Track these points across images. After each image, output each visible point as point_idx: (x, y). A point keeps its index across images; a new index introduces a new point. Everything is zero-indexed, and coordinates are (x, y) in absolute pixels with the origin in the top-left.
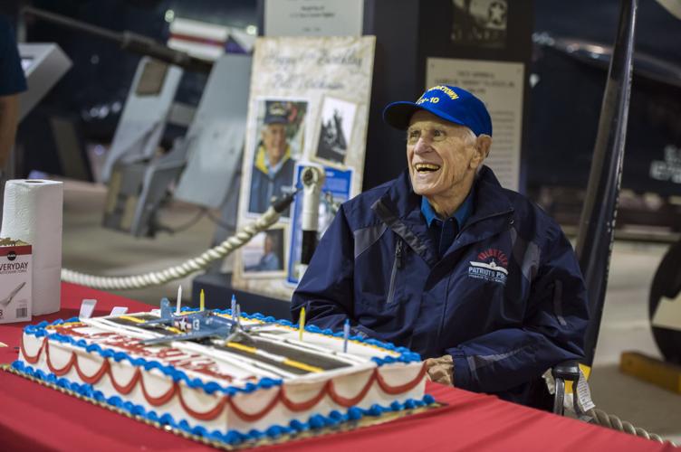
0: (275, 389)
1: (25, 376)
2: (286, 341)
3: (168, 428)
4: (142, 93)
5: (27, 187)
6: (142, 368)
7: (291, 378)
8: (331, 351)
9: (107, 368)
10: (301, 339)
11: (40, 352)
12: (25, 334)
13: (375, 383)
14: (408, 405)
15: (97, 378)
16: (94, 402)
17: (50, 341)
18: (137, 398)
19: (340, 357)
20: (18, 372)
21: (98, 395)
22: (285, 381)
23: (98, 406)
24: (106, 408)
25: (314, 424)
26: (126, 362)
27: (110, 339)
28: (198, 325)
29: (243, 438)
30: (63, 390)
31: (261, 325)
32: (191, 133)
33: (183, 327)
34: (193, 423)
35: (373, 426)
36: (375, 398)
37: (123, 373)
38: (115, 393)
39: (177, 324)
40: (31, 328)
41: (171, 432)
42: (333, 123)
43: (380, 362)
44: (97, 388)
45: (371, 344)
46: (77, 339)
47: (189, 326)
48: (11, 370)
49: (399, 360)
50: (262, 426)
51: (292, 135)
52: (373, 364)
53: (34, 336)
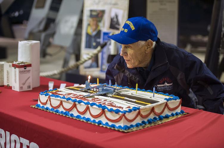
0: (138, 111)
1: (42, 109)
2: (132, 94)
3: (101, 125)
4: (38, 7)
5: (28, 43)
6: (89, 105)
7: (142, 107)
8: (150, 97)
9: (75, 106)
10: (136, 93)
11: (47, 101)
12: (40, 95)
13: (167, 107)
14: (177, 114)
15: (71, 109)
16: (71, 117)
17: (51, 97)
18: (87, 115)
19: (153, 99)
20: (39, 108)
21: (72, 115)
22: (140, 108)
23: (72, 118)
24: (76, 119)
25: (150, 122)
26: (82, 104)
27: (71, 95)
28: (101, 90)
29: (129, 128)
30: (58, 114)
31: (121, 89)
32: (57, 21)
33: (95, 90)
34: (110, 123)
35: (168, 121)
36: (167, 112)
37: (82, 107)
38: (78, 114)
39: (92, 89)
40: (42, 93)
41: (102, 127)
42: (115, 17)
43: (168, 100)
44: (71, 113)
45: (160, 94)
46: (62, 96)
47: (97, 90)
48: (36, 107)
49: (173, 99)
50: (134, 123)
51: (100, 21)
52: (166, 101)
53: (44, 95)
